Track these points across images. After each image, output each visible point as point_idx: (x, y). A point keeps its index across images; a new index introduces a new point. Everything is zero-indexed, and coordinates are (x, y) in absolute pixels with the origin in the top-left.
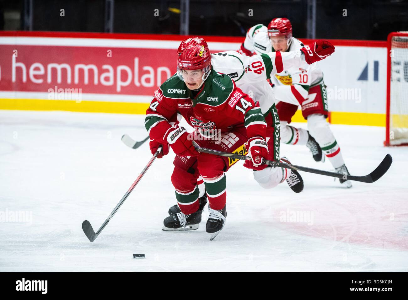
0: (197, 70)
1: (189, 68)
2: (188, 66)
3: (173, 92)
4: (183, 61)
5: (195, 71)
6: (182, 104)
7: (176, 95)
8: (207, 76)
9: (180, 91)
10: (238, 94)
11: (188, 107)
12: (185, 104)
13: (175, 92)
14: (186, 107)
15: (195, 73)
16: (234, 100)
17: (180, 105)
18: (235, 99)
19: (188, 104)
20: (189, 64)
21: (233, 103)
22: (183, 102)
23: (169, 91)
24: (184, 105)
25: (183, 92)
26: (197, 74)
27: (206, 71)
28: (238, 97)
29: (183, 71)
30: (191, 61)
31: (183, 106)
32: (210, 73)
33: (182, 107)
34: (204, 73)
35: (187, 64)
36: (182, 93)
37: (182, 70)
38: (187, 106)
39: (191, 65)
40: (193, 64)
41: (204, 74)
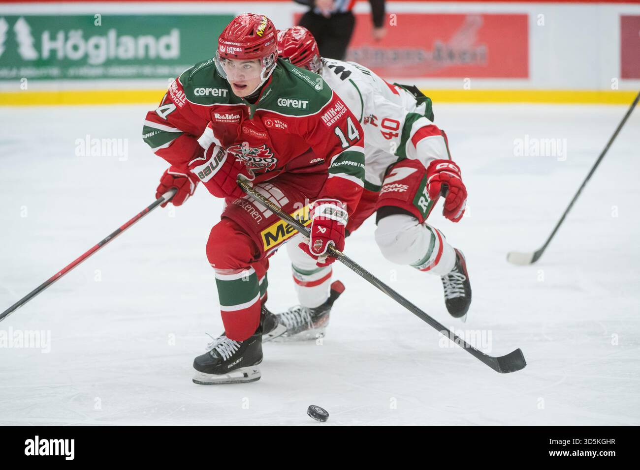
0: (253, 60)
1: (236, 56)
2: (235, 52)
3: (204, 94)
4: (227, 43)
5: (248, 62)
6: (221, 115)
7: (210, 98)
8: (269, 73)
9: (217, 92)
10: (341, 106)
11: (233, 121)
12: (227, 115)
13: (207, 94)
14: (229, 120)
15: (247, 66)
16: (336, 114)
17: (217, 116)
18: (338, 112)
19: (232, 115)
20: (238, 49)
21: (331, 119)
22: (223, 111)
23: (198, 92)
24: (225, 116)
25: (222, 92)
26: (251, 67)
27: (267, 63)
28: (341, 111)
29: (227, 60)
30: (241, 42)
31: (223, 117)
32: (274, 68)
33: (221, 119)
34: (263, 66)
35: (234, 49)
36: (220, 95)
37: (224, 59)
38: (230, 118)
39: (241, 50)
40: (245, 49)
41: (265, 69)
